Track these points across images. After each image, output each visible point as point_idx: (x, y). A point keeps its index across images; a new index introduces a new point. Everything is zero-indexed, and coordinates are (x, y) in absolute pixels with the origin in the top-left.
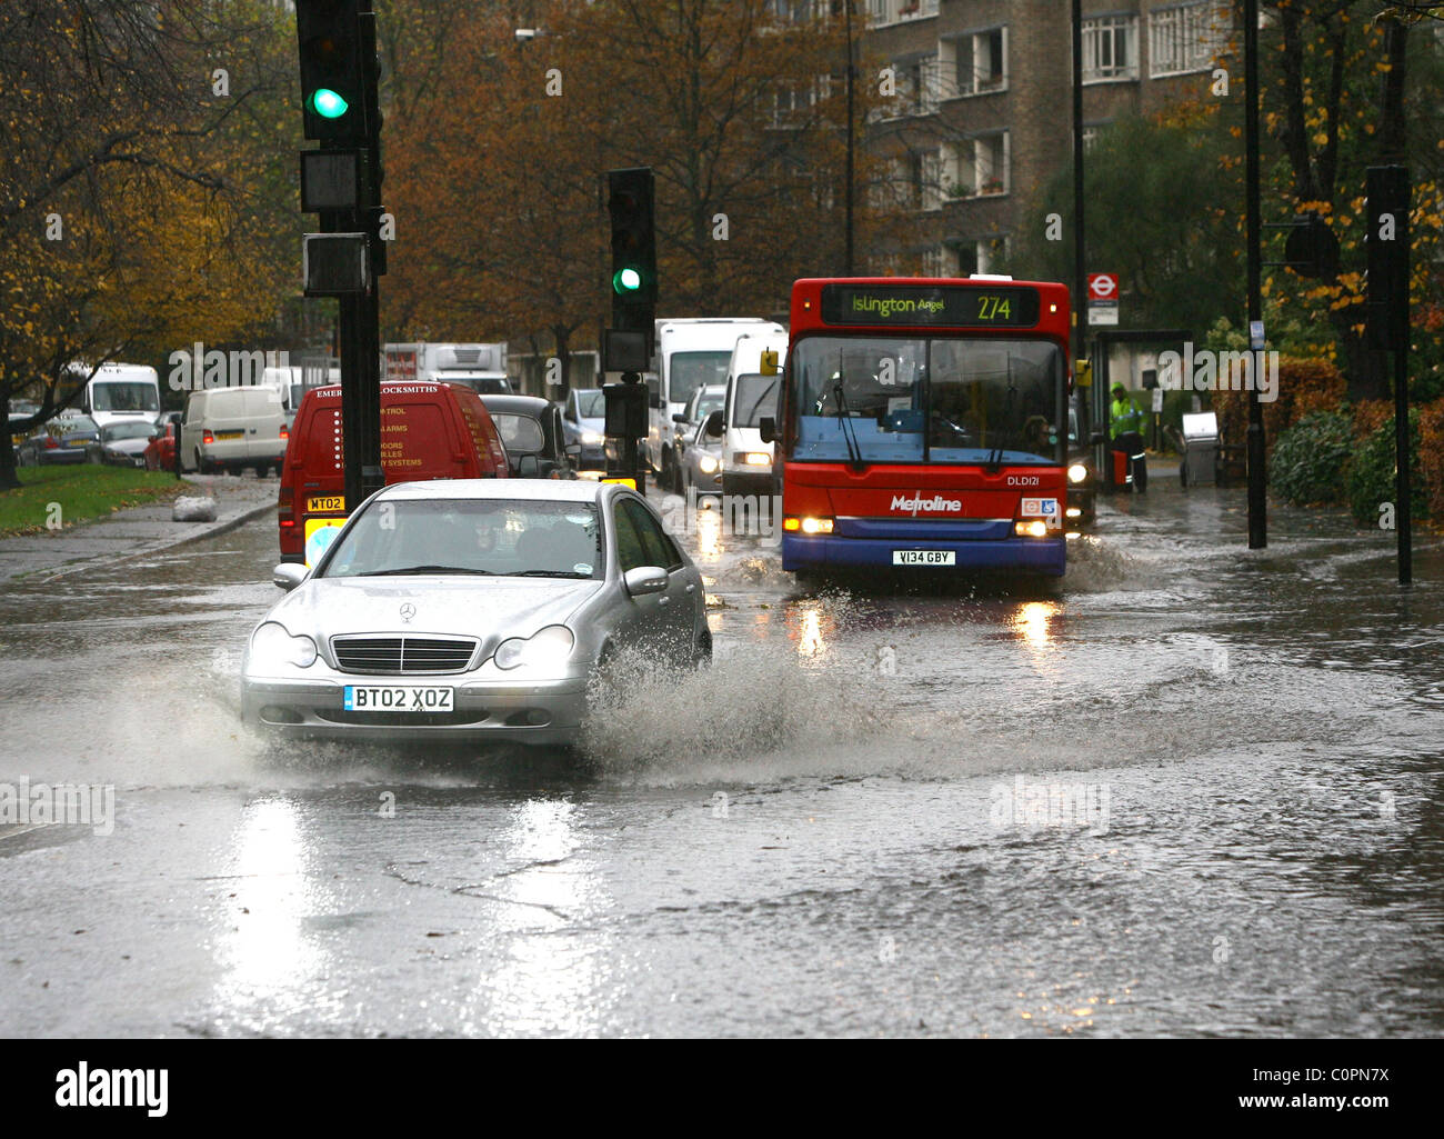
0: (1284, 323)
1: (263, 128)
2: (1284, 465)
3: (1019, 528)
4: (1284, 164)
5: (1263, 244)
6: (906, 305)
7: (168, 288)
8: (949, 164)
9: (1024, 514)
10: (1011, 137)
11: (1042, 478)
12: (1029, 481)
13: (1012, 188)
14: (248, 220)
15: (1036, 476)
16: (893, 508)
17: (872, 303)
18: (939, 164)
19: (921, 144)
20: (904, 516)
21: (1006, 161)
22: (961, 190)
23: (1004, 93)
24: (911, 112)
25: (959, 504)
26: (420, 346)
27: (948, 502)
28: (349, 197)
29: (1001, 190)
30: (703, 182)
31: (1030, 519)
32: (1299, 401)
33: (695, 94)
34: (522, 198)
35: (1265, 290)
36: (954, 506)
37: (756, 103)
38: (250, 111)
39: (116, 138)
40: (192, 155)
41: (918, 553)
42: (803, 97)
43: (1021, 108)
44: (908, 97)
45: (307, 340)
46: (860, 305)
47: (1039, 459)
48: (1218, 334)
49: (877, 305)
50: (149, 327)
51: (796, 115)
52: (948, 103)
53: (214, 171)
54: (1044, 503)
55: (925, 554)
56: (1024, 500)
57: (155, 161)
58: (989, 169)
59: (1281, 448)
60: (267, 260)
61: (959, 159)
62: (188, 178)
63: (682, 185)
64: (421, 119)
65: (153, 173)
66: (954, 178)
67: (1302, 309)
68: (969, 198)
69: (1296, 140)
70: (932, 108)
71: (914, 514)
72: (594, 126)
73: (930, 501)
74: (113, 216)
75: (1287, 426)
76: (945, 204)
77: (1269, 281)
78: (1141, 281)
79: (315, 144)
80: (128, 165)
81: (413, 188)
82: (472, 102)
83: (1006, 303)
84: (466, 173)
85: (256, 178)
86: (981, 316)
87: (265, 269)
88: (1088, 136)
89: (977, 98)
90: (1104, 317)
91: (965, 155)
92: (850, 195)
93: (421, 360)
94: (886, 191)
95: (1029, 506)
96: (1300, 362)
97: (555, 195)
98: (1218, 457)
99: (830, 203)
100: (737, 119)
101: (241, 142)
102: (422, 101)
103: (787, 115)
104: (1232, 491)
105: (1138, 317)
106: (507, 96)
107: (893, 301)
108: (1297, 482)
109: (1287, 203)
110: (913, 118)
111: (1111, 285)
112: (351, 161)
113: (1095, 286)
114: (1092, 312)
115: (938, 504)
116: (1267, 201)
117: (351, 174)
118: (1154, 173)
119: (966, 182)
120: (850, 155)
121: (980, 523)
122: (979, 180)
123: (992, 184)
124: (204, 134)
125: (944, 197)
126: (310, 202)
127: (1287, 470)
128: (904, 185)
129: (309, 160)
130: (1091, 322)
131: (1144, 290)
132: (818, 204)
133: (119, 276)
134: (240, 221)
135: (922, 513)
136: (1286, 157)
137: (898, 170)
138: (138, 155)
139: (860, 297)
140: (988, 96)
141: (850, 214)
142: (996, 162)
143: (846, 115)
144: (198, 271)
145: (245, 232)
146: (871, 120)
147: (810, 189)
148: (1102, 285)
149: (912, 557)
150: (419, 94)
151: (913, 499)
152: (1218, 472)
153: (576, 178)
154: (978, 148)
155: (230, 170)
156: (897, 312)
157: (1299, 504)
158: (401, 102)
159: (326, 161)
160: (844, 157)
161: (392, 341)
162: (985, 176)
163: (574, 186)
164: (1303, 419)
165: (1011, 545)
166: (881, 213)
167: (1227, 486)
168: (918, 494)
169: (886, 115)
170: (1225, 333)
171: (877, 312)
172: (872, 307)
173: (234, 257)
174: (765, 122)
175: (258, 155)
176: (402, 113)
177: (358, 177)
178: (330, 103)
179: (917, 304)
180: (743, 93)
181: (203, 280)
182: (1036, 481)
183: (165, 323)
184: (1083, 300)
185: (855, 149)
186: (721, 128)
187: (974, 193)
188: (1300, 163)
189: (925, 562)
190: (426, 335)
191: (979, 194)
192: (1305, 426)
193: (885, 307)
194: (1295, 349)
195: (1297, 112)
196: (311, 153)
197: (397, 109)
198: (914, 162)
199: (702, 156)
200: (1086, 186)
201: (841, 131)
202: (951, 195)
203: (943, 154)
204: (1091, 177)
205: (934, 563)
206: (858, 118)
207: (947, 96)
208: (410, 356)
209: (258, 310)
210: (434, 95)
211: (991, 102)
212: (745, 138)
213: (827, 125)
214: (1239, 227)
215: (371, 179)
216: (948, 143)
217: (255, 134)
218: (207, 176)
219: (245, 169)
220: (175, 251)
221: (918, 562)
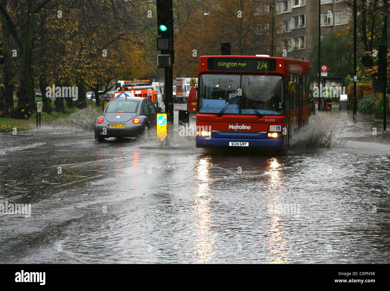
0: (361, 76)
1: (152, 33)
2: (361, 106)
3: (269, 135)
4: (362, 43)
5: (357, 60)
6: (235, 64)
7: (131, 66)
8: (293, 42)
9: (270, 130)
10: (306, 37)
11: (276, 119)
12: (272, 120)
13: (306, 48)
14: (148, 52)
15: (274, 118)
16: (229, 128)
17: (224, 64)
18: (291, 42)
19: (287, 38)
20: (232, 131)
21: (305, 42)
22: (296, 48)
23: (305, 28)
24: (286, 32)
25: (250, 127)
26: (183, 78)
27: (247, 127)
28: (167, 48)
29: (304, 48)
30: (242, 45)
31: (272, 132)
32: (364, 92)
33: (241, 27)
34: (205, 48)
35: (357, 69)
36: (248, 128)
37: (253, 29)
38: (149, 29)
39: (121, 35)
40: (137, 38)
41: (237, 143)
42: (263, 28)
43: (308, 31)
44: (285, 28)
45: (160, 77)
46: (220, 64)
47: (276, 113)
48: (348, 78)
49: (225, 64)
50: (128, 74)
51: (262, 32)
52: (293, 30)
53: (141, 42)
54: (277, 127)
55: (239, 143)
56: (270, 126)
57: (129, 40)
58: (301, 43)
59: (360, 102)
60: (152, 60)
61: (296, 41)
62: (136, 43)
63: (238, 46)
64: (184, 32)
65: (129, 42)
66: (294, 45)
67: (365, 73)
68: (297, 49)
69: (364, 39)
70: (290, 31)
71: (236, 130)
72: (220, 33)
73: (241, 126)
74: (120, 51)
75: (362, 98)
76: (292, 51)
77: (358, 67)
78: (332, 67)
79: (160, 36)
80: (124, 40)
81: (182, 46)
82: (195, 28)
83: (266, 64)
84: (193, 43)
85: (150, 43)
86: (258, 68)
87: (151, 62)
88: (321, 37)
89: (299, 29)
90: (324, 74)
91: (297, 40)
92: (272, 48)
93: (183, 81)
94: (280, 48)
95: (272, 128)
96: (364, 84)
97: (212, 47)
98: (347, 104)
99: (269, 50)
100: (249, 33)
101: (147, 36)
102: (185, 28)
103: (259, 32)
104: (350, 111)
105: (332, 75)
106: (202, 27)
107: (230, 63)
108: (363, 109)
109: (363, 51)
110: (286, 33)
111: (326, 68)
112: (167, 40)
113: (323, 68)
114: (322, 73)
115: (243, 127)
116: (358, 51)
117: (168, 42)
118: (335, 45)
119: (297, 46)
120: (273, 40)
121: (257, 133)
122: (299, 46)
123: (302, 47)
124: (139, 34)
125: (292, 49)
126: (159, 48)
127: (361, 107)
128: (284, 46)
129: (159, 40)
130: (322, 75)
131: (333, 69)
132: (266, 50)
133: (121, 63)
134: (146, 52)
135: (238, 130)
136: (362, 42)
137: (283, 44)
138: (125, 38)
139: (220, 62)
140: (301, 29)
141: (272, 52)
142: (303, 43)
143: (272, 32)
144: (138, 62)
145: (147, 55)
146: (277, 33)
147: (264, 47)
148: (324, 68)
149: (235, 144)
150: (184, 26)
151: (236, 125)
152: (347, 107)
153: (216, 44)
154: (299, 39)
155: (145, 42)
156: (232, 66)
157: (364, 114)
158: (180, 28)
159: (162, 40)
160: (271, 41)
161: (178, 77)
162: (301, 45)
163: (216, 46)
164: (365, 96)
165: (266, 140)
166: (279, 52)
167: (349, 110)
168: (237, 124)
169: (280, 32)
170: (349, 78)
171: (225, 66)
172: (224, 65)
173: (145, 60)
174: (255, 33)
175: (150, 39)
176: (180, 30)
177: (169, 43)
178: (163, 28)
179: (238, 64)
180: (251, 27)
181: (138, 64)
182: (274, 120)
183: (131, 73)
184: (320, 71)
185: (274, 39)
186: (246, 34)
187: (298, 48)
188: (365, 43)
189: (239, 145)
190: (185, 76)
191: (299, 49)
192: (365, 98)
193: (228, 65)
194: (364, 82)
195: (365, 33)
196: (159, 38)
197: (179, 29)
198: (286, 42)
199: (242, 40)
200: (321, 47)
201: (271, 35)
202: (294, 49)
203: (292, 40)
204: (322, 46)
205: (242, 146)
206: (274, 33)
207: (293, 28)
208: (181, 80)
209: (150, 71)
210: (187, 27)
211: (302, 29)
212: (251, 37)
213: (268, 34)
214: (352, 56)
215: (172, 43)
216: (293, 38)
217: (150, 34)
218: (140, 43)
219: (148, 42)
220: (133, 58)
221: (237, 145)
